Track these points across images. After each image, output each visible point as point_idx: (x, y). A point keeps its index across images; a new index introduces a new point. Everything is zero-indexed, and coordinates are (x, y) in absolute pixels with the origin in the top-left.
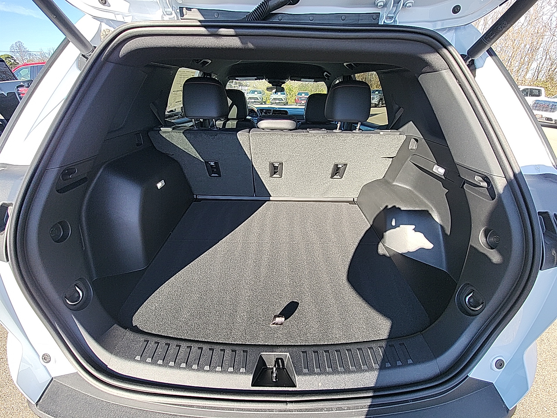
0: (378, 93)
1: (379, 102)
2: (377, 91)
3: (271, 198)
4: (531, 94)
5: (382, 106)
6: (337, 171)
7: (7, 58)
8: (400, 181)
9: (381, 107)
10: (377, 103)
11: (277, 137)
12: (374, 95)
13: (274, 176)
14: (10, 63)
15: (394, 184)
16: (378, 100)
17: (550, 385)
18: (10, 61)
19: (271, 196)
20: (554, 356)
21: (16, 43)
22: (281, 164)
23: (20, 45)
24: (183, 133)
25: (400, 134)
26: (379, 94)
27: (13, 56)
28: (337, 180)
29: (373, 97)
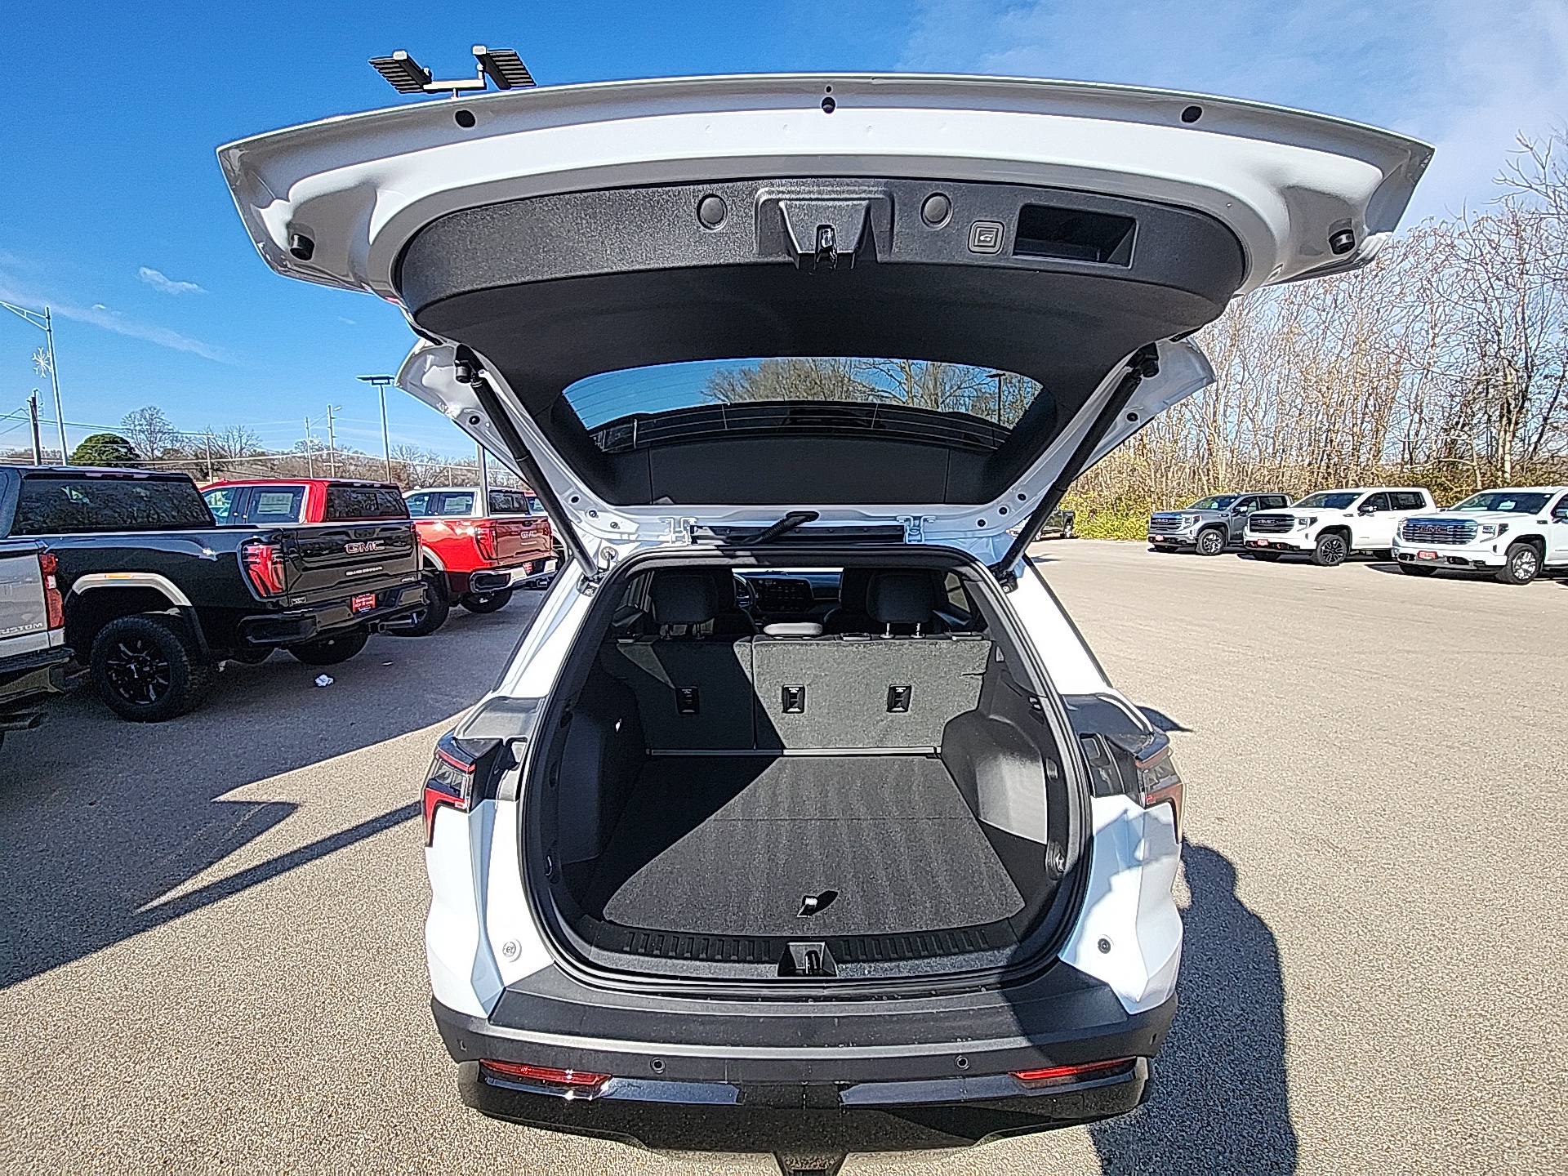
3: (786, 752)
4: (1395, 502)
6: (896, 700)
7: (110, 442)
8: (996, 713)
11: (793, 648)
13: (791, 710)
14: (116, 454)
15: (991, 717)
17: (1392, 1136)
18: (117, 450)
19: (785, 748)
20: (1403, 1082)
21: (142, 411)
22: (802, 689)
23: (152, 415)
24: (652, 645)
25: (983, 639)
27: (128, 439)
28: (899, 715)
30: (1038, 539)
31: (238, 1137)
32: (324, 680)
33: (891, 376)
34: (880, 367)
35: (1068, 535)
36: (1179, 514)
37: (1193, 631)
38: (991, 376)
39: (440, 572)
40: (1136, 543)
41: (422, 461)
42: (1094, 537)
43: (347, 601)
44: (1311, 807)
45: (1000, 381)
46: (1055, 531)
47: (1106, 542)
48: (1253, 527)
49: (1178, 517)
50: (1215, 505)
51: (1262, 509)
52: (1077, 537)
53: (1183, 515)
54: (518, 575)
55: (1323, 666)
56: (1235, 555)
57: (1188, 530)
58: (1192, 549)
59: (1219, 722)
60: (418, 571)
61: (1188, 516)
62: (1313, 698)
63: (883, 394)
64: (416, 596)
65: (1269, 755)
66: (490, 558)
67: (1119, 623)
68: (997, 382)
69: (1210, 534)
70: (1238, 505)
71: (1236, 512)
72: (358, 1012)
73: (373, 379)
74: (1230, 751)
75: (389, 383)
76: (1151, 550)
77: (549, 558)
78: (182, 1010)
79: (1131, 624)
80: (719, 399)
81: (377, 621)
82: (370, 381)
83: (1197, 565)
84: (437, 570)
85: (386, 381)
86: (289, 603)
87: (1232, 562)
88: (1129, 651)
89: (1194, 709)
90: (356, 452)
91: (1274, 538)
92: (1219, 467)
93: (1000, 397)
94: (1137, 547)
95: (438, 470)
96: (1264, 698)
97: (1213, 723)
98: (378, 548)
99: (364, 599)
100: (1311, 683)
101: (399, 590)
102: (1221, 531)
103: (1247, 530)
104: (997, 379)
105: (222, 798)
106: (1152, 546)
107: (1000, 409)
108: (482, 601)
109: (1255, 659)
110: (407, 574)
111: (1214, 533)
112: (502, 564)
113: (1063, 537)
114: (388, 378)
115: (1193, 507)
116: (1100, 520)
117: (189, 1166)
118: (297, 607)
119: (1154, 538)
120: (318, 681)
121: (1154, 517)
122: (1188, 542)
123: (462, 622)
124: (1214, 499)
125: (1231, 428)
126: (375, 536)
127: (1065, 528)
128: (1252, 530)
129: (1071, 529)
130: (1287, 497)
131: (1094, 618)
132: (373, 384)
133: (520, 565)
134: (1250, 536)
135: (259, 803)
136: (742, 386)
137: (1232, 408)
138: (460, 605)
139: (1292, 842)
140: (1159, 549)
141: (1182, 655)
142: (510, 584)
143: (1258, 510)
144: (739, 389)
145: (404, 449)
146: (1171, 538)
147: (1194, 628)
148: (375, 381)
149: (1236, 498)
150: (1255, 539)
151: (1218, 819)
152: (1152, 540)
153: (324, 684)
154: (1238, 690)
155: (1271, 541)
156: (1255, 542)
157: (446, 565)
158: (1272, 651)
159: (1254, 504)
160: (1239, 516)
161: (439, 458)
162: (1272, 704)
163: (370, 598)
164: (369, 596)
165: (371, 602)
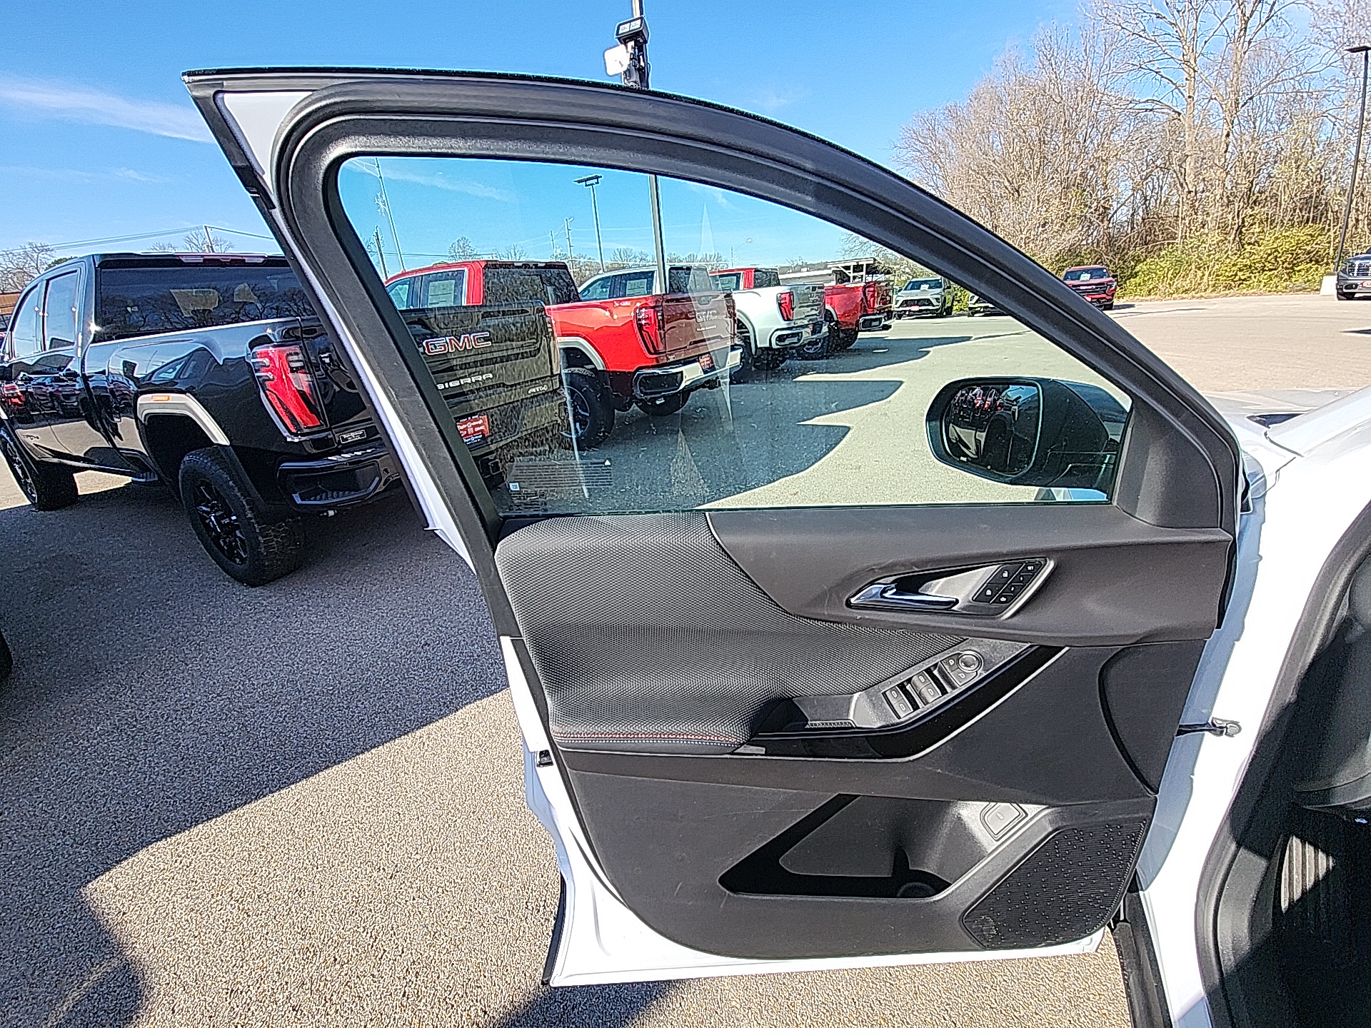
54: (693, 373)
66: (656, 352)
73: (586, 180)
75: (598, 183)
77: (731, 347)
82: (584, 183)
85: (596, 180)
112: (671, 359)
114: (597, 178)
133: (695, 359)
142: (683, 387)
148: (588, 183)
157: (605, 363)
163: (480, 422)
164: (477, 420)
165: (482, 428)
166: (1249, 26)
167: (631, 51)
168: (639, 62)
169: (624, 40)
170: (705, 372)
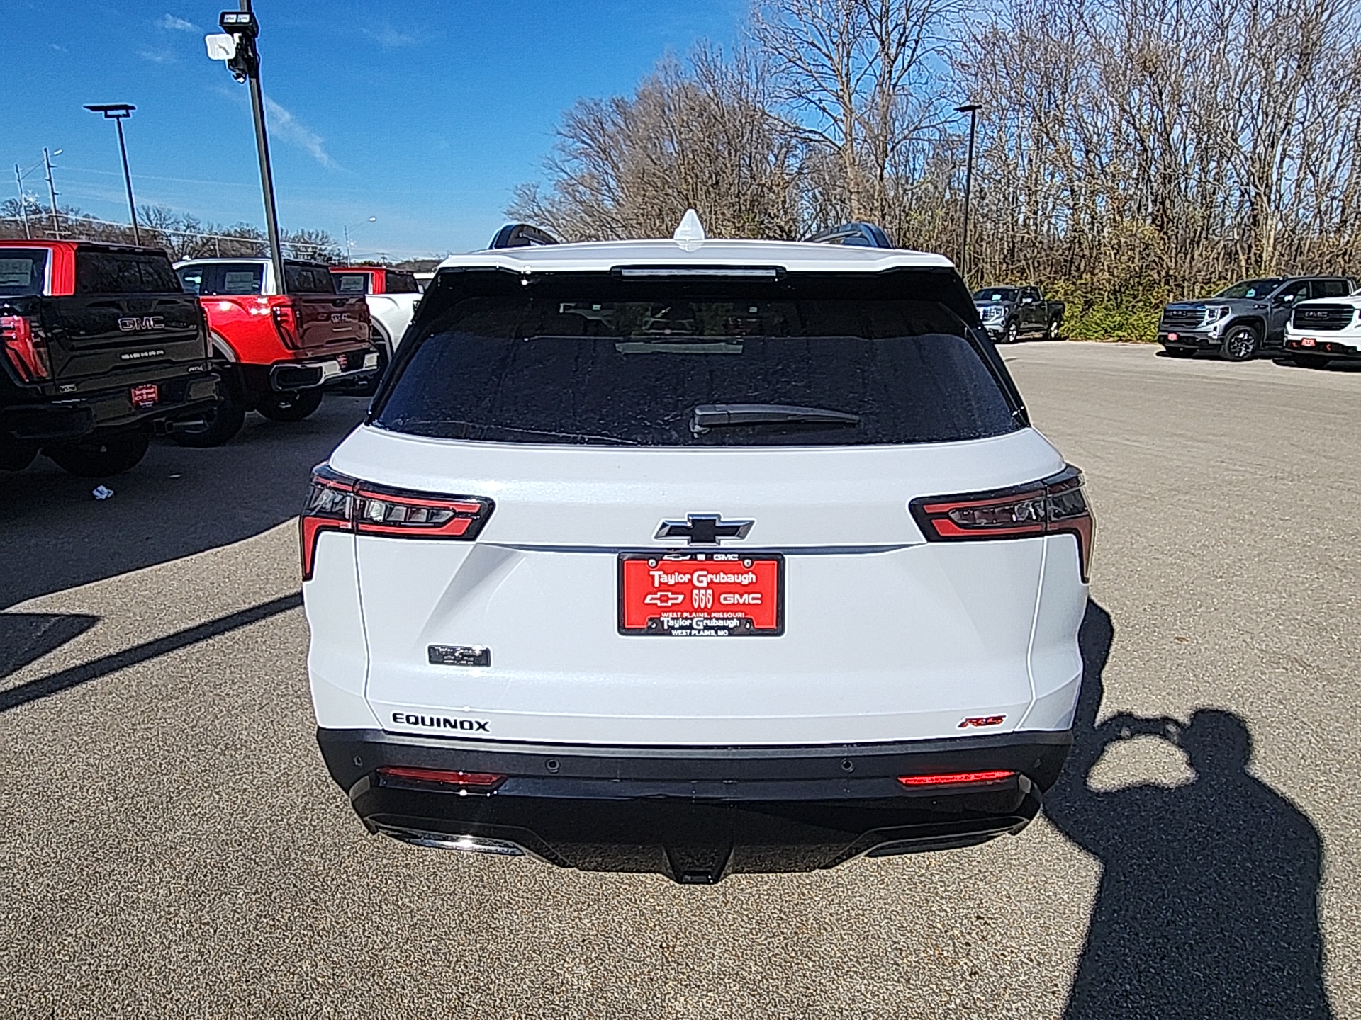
0: (1002, 299)
1: (1007, 328)
2: (996, 291)
5: (1018, 337)
9: (1016, 341)
10: (1001, 329)
12: (987, 306)
16: (1003, 319)
26: (1006, 302)
29: (985, 311)
30: (1012, 339)
31: (111, 894)
32: (102, 492)
33: (824, 110)
34: (809, 96)
35: (1053, 335)
36: (1203, 304)
37: (1194, 447)
38: (962, 110)
39: (232, 364)
40: (1142, 346)
41: (177, 229)
42: (1087, 339)
43: (126, 391)
44: (1291, 628)
45: (973, 117)
46: (1037, 330)
47: (1102, 344)
48: (1298, 322)
49: (1199, 309)
50: (1252, 293)
51: (1314, 298)
52: (1065, 339)
53: (1207, 307)
54: (331, 369)
55: (1349, 487)
56: (1270, 361)
57: (1212, 326)
58: (1214, 352)
59: (1203, 545)
60: (207, 358)
61: (1212, 307)
62: (1326, 520)
63: (811, 136)
64: (207, 391)
65: (1255, 577)
66: (295, 347)
67: (1101, 437)
68: (970, 119)
69: (1239, 333)
70: (1281, 293)
71: (1279, 301)
72: (217, 797)
73: (106, 109)
74: (1209, 574)
75: (128, 115)
76: (1159, 354)
77: (368, 351)
78: (25, 796)
79: (1115, 439)
80: (583, 142)
81: (163, 419)
82: (103, 112)
83: (1218, 372)
84: (228, 363)
85: (124, 112)
86: (57, 390)
87: (1265, 369)
88: (1107, 469)
89: (1176, 531)
90: (87, 216)
91: (1323, 336)
92: (1264, 241)
93: (972, 142)
94: (1142, 349)
95: (200, 242)
96: (1264, 521)
97: (1194, 546)
98: (158, 326)
99: (144, 391)
100: (1328, 505)
101: (187, 381)
102: (1256, 329)
103: (1289, 326)
104: (970, 113)
105: (12, 610)
106: (1162, 348)
107: (971, 158)
108: (284, 406)
109: (1266, 479)
110: (195, 363)
111: (1245, 331)
112: (310, 355)
113: (1046, 337)
115: (1221, 295)
116: (1097, 315)
117: (62, 920)
118: (69, 396)
119: (1166, 337)
120: (95, 493)
121: (1169, 308)
122: (1210, 342)
123: (260, 433)
124: (1250, 285)
125: (1287, 187)
126: (152, 310)
127: (1050, 326)
128: (1296, 327)
129: (1057, 328)
130: (1349, 282)
131: (1070, 432)
132: (107, 116)
133: (334, 357)
134: (1293, 334)
135: (56, 615)
136: (614, 124)
137: (1292, 158)
138: (256, 411)
139: (1259, 660)
140: (1171, 352)
141: (1172, 474)
142: (322, 381)
143: (1308, 298)
144: (609, 127)
145: (151, 213)
146: (1188, 338)
147: (1196, 444)
148: (110, 113)
149: (1280, 283)
150: (1299, 338)
151: (1178, 638)
152: (1163, 340)
153: (104, 497)
154: (1235, 511)
155: (1319, 340)
156: (1299, 342)
157: (237, 357)
158: (1288, 469)
159: (1304, 291)
160: (1281, 308)
161: (200, 226)
162: (1273, 526)
163: (152, 390)
164: (151, 388)
165: (153, 395)
166: (893, 69)
167: (237, 41)
168: (247, 52)
169: (231, 29)
170: (343, 370)
